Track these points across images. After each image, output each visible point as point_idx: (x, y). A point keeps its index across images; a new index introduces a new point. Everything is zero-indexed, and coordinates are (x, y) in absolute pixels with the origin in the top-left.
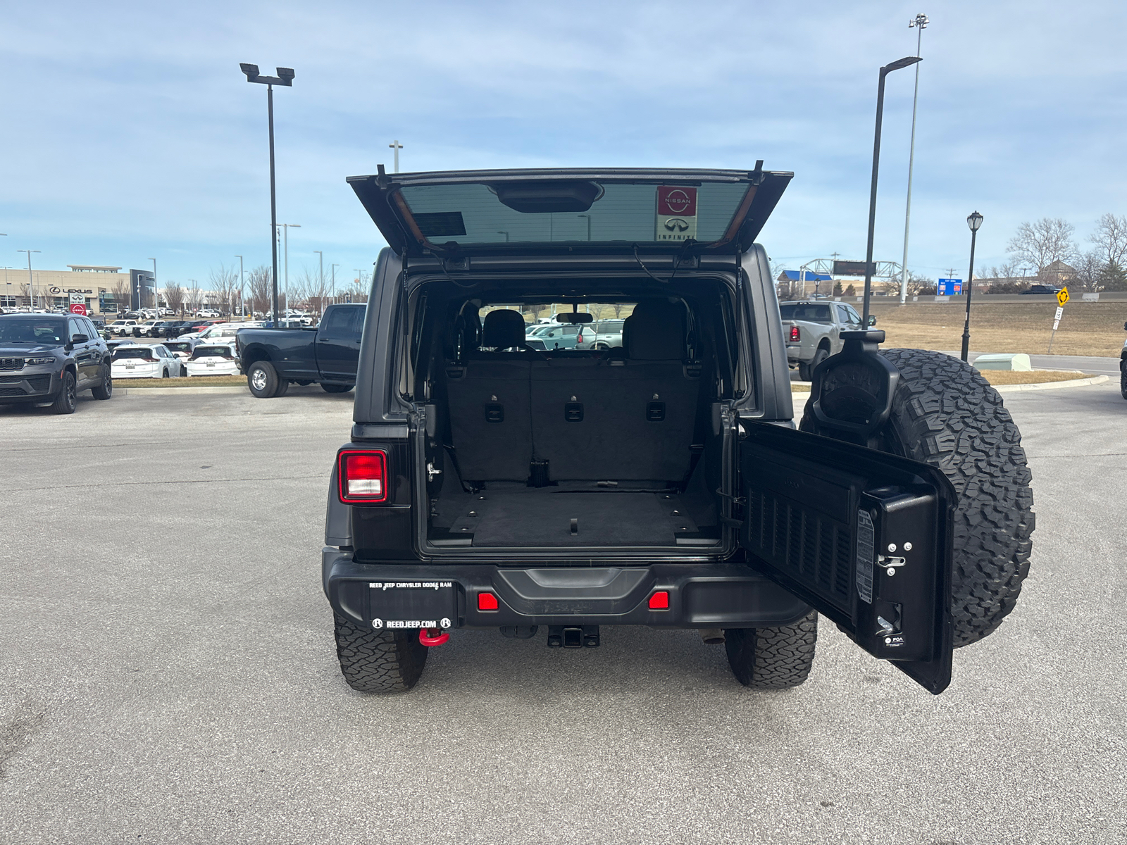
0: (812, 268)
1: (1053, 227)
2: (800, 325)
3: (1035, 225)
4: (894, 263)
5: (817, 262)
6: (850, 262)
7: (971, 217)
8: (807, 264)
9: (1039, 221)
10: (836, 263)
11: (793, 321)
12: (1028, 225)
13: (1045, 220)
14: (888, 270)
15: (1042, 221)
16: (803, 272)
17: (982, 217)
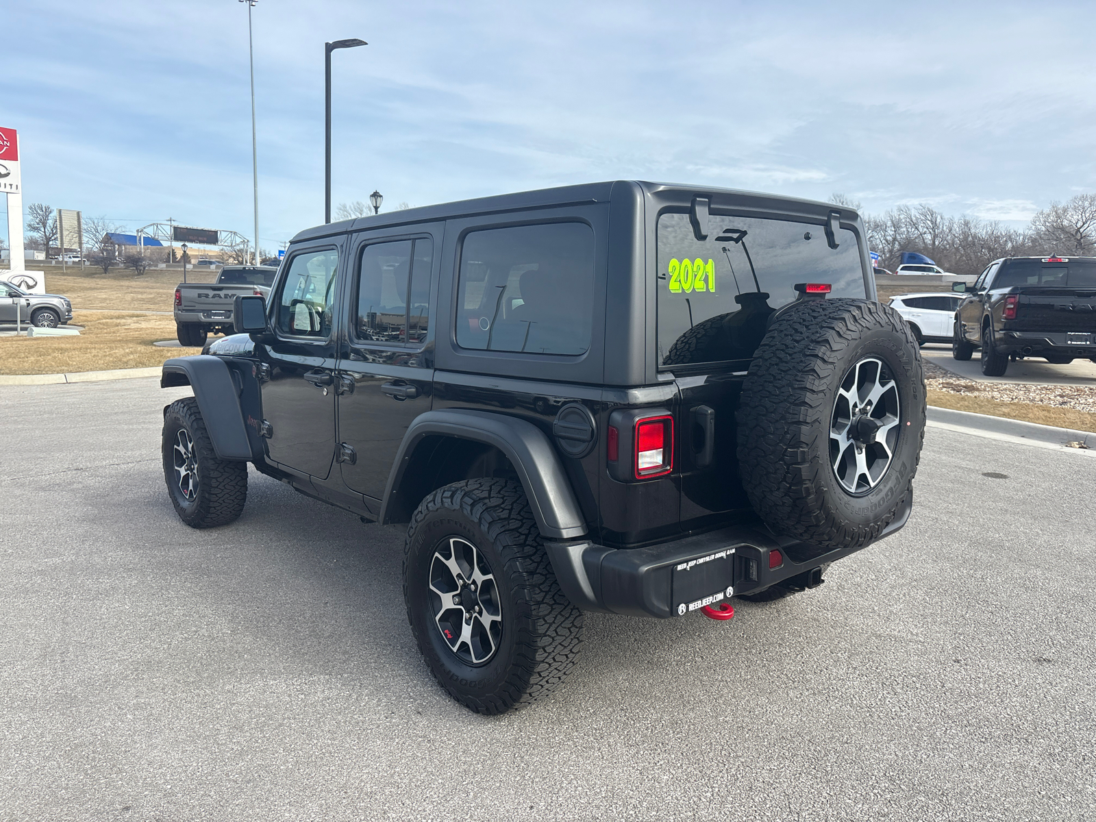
0: (150, 232)
1: (365, 210)
2: (263, 291)
3: (350, 207)
4: (235, 233)
5: (155, 227)
6: (190, 229)
7: (372, 196)
8: (144, 228)
9: (353, 204)
10: (176, 229)
11: (255, 286)
12: (345, 206)
13: (358, 203)
14: (230, 239)
15: (355, 204)
16: (140, 237)
17: (381, 196)
